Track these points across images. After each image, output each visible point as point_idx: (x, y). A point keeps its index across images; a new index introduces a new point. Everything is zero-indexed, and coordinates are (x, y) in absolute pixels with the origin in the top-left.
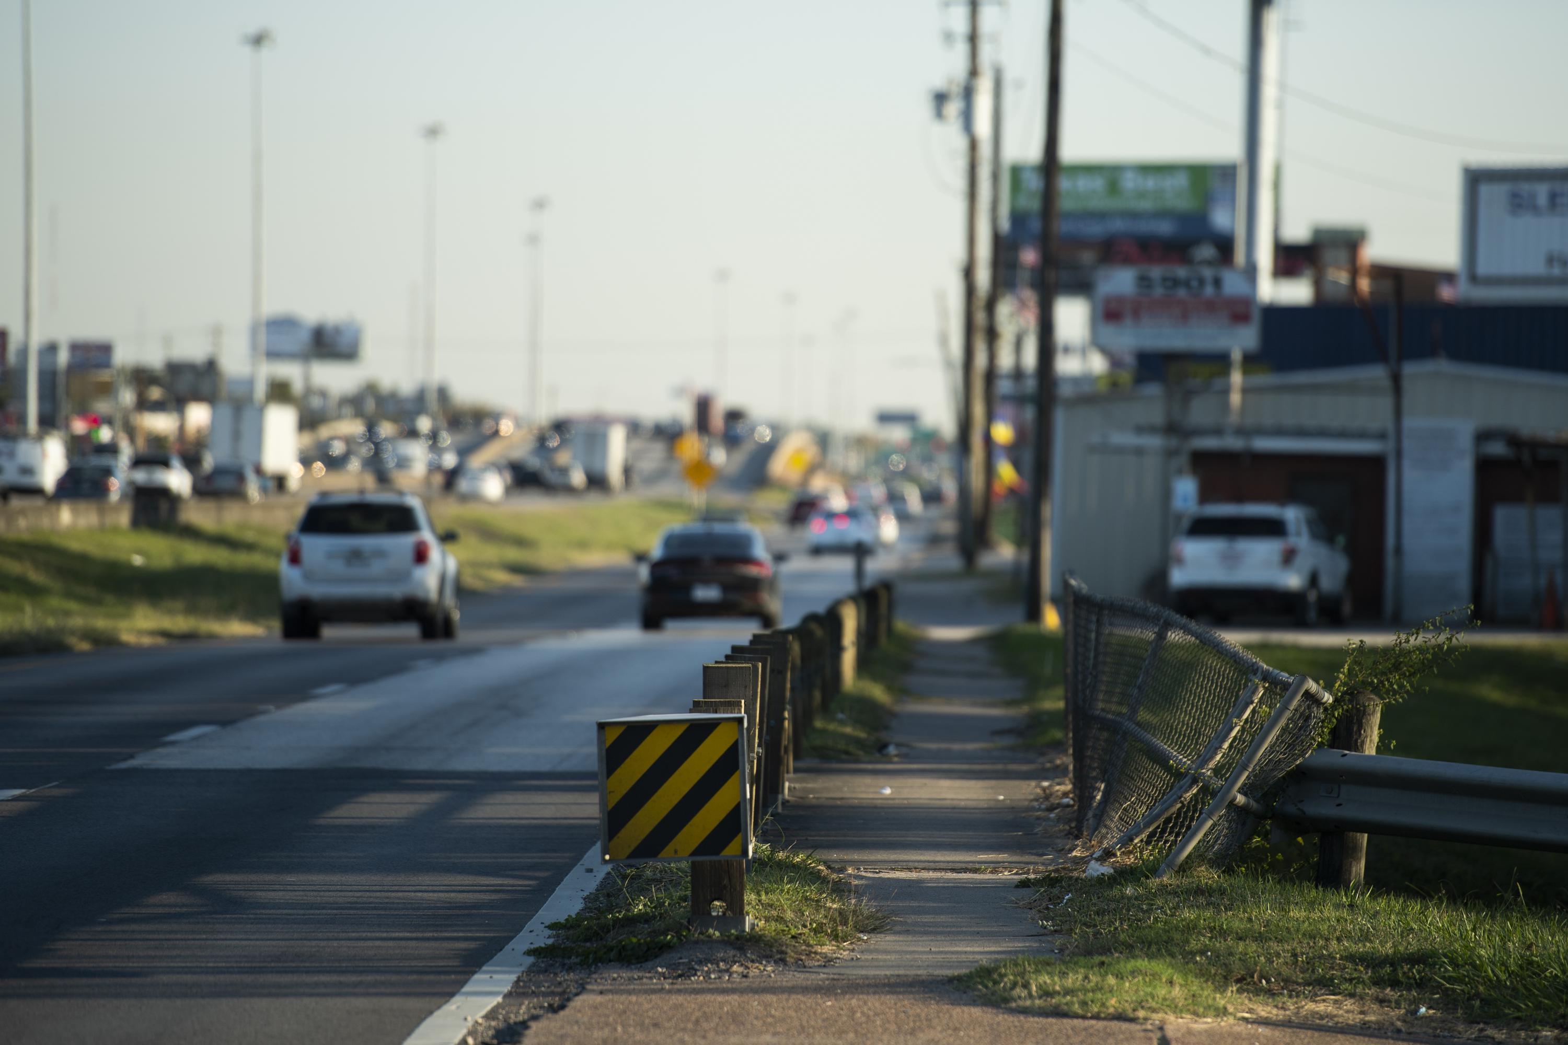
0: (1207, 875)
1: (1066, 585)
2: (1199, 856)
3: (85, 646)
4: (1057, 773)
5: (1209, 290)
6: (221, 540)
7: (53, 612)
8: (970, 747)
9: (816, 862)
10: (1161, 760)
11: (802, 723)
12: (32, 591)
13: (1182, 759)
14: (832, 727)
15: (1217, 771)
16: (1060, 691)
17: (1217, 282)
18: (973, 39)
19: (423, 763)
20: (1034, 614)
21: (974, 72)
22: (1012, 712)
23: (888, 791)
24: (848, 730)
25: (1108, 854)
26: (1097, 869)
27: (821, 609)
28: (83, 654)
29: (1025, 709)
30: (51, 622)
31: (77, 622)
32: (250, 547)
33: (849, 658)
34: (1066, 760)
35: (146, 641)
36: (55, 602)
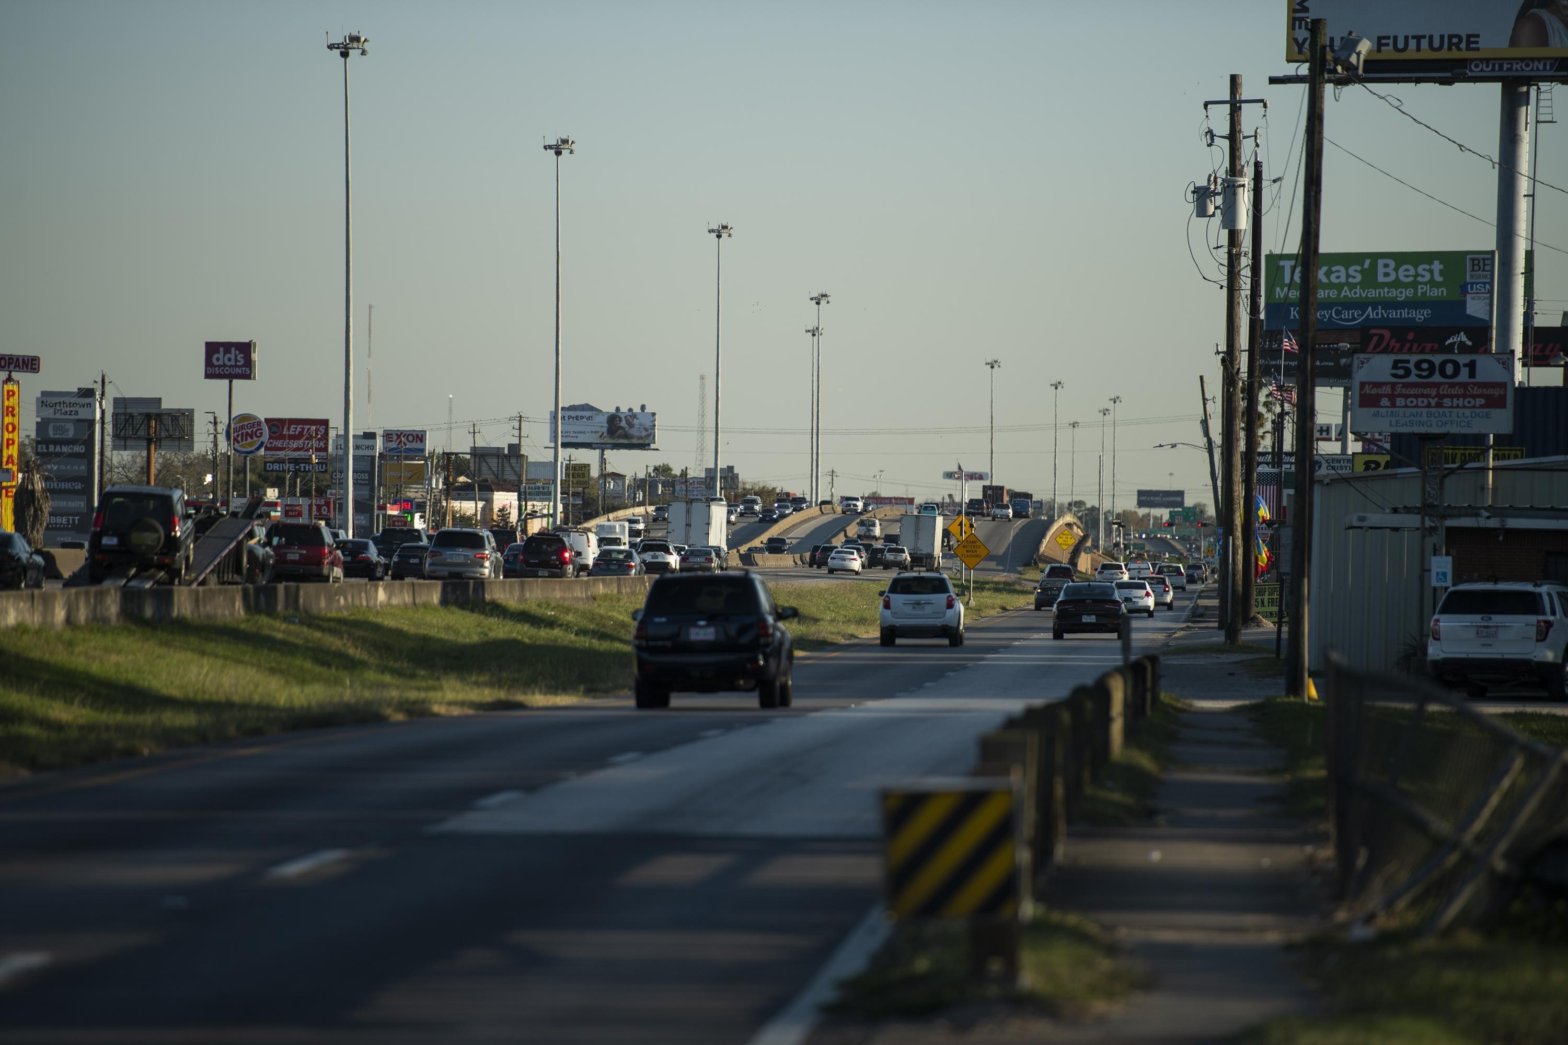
0: (1468, 939)
1: (1327, 660)
2: (1462, 920)
3: (400, 717)
4: (1320, 839)
5: (1464, 376)
6: (524, 617)
7: (371, 686)
8: (1235, 813)
9: (1090, 924)
10: (1421, 826)
11: (1074, 789)
12: (352, 665)
13: (1442, 826)
14: (1102, 794)
15: (1479, 838)
16: (1321, 760)
17: (1472, 366)
18: (1233, 137)
19: (714, 827)
20: (1296, 687)
21: (1234, 170)
22: (1275, 780)
23: (1156, 856)
24: (1117, 797)
25: (1370, 918)
26: (1360, 932)
27: (1089, 681)
28: (398, 724)
29: (1288, 777)
30: (367, 694)
31: (394, 694)
32: (551, 623)
33: (1117, 728)
34: (1329, 826)
35: (456, 711)
36: (371, 675)
